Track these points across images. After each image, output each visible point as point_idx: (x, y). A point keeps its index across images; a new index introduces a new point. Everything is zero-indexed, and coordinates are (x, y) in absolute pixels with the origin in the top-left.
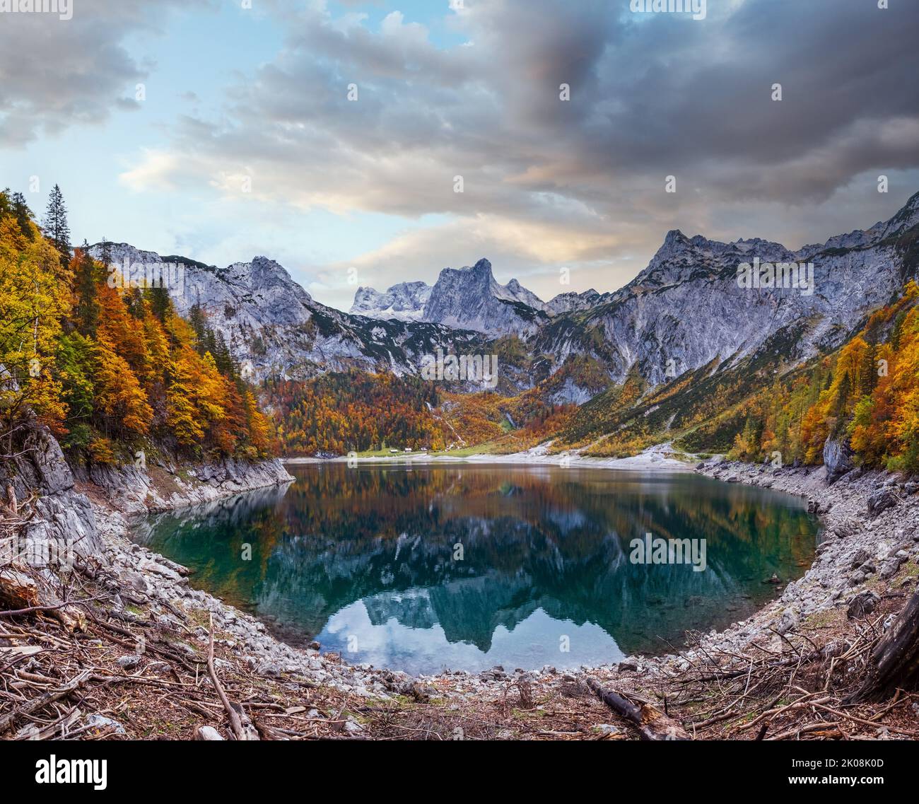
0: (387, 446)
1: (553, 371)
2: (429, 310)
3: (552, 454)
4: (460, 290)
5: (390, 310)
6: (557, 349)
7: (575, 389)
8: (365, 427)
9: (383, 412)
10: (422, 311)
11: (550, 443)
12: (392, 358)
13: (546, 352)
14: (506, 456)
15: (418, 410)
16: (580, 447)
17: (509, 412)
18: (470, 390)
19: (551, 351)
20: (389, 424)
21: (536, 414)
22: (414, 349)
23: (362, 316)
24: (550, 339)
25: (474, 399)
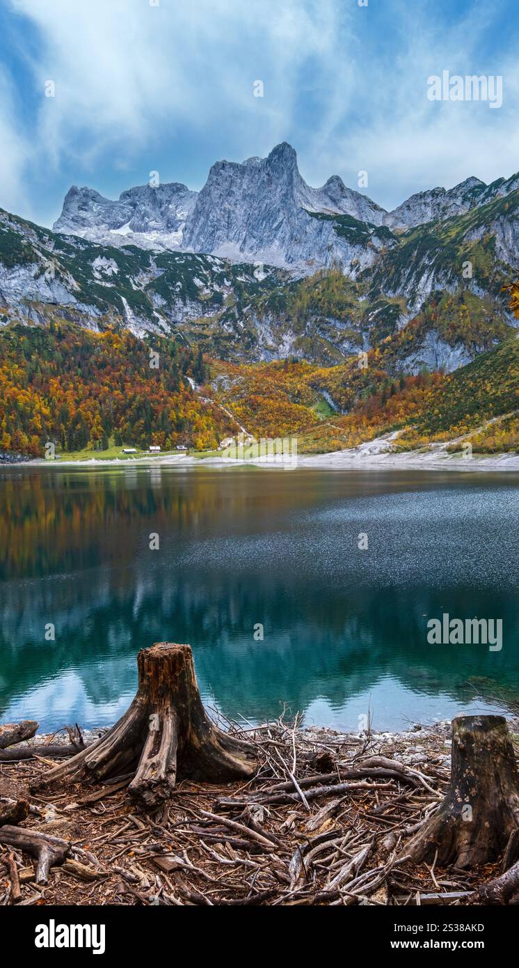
0: (119, 444)
1: (404, 321)
2: (192, 232)
3: (398, 451)
4: (244, 198)
5: (125, 230)
6: (409, 287)
7: (440, 347)
8: (79, 415)
9: (112, 389)
10: (180, 233)
11: (395, 434)
12: (127, 307)
13: (390, 294)
14: (320, 456)
15: (173, 388)
16: (449, 439)
17: (327, 389)
18: (262, 358)
19: (399, 291)
20: (121, 410)
21: (374, 392)
22: (166, 294)
23: (76, 238)
24: (397, 271)
25: (269, 371)
